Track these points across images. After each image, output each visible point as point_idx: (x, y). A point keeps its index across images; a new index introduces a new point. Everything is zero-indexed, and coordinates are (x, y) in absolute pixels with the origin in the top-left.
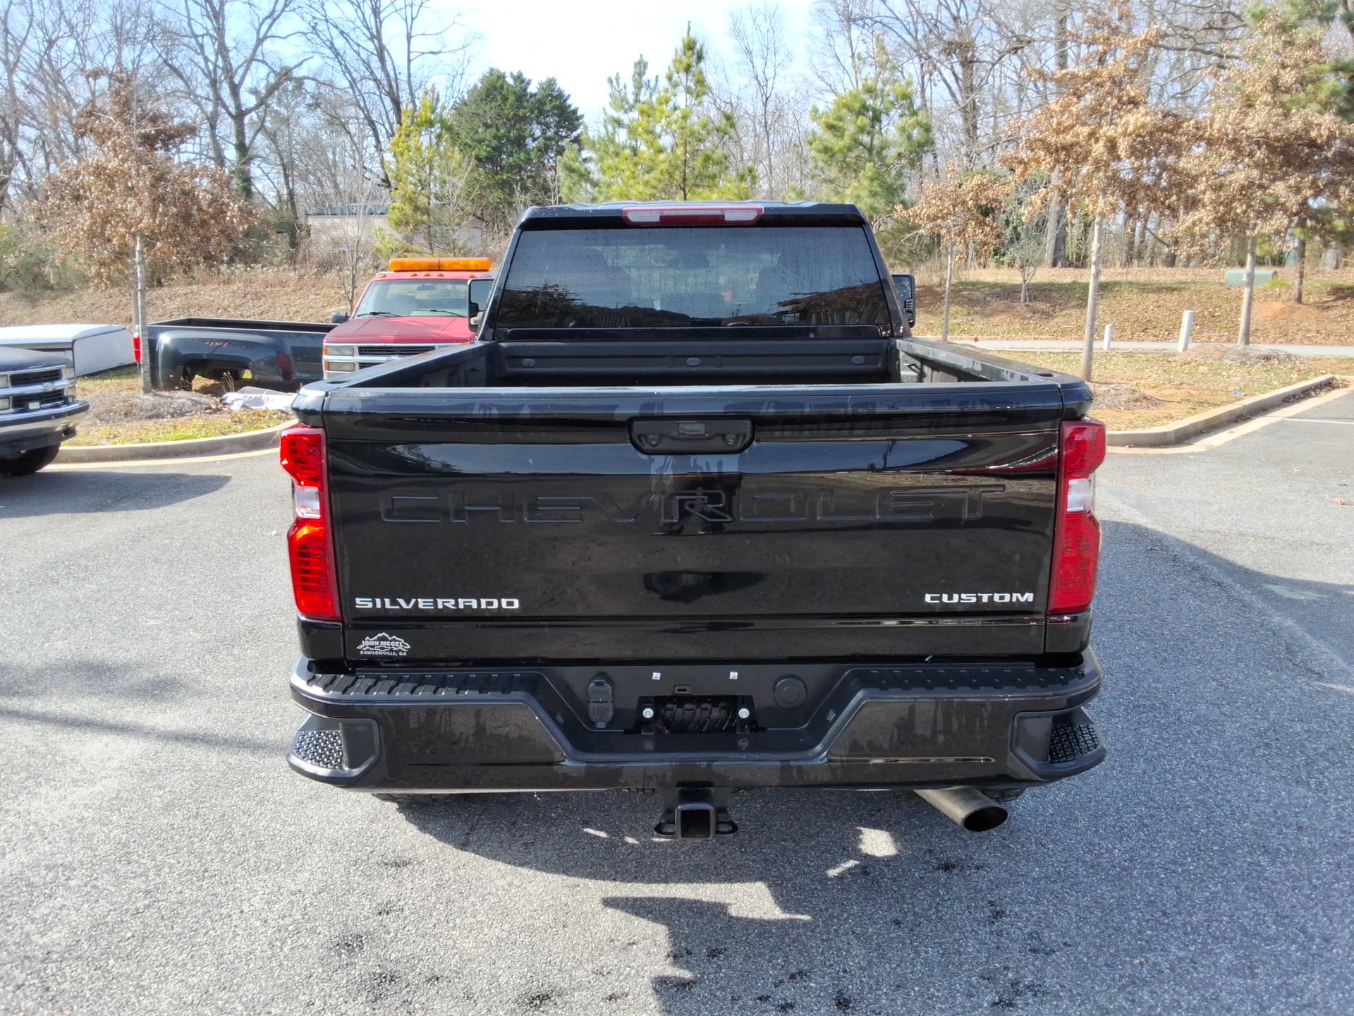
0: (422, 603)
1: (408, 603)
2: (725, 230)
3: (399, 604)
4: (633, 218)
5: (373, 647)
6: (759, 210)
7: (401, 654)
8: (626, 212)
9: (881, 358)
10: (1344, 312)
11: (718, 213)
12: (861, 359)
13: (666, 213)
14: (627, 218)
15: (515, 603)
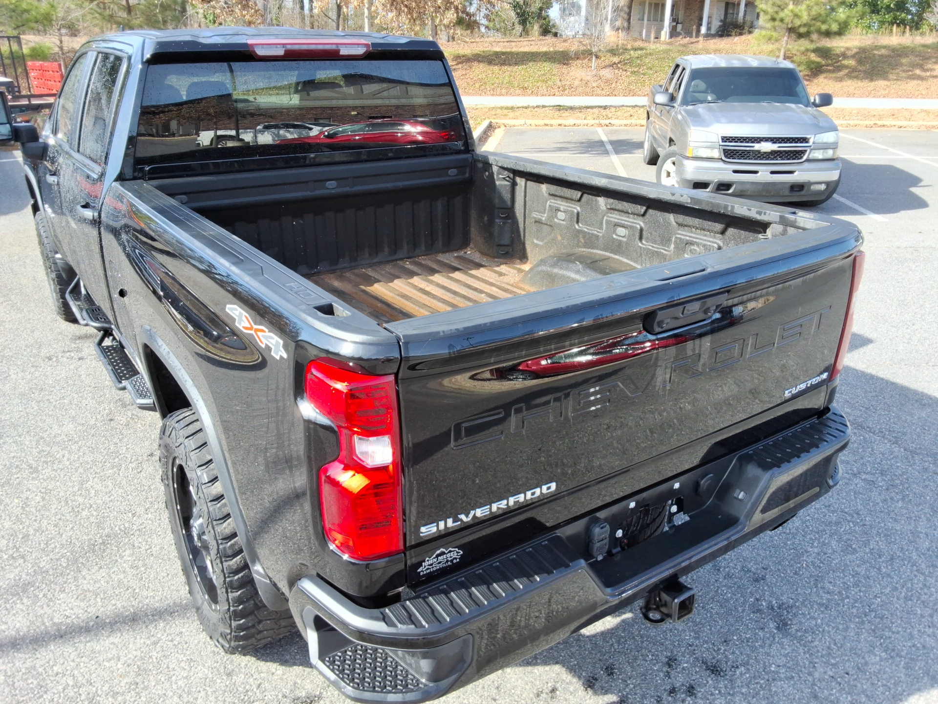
0: (479, 513)
1: (467, 516)
2: (338, 62)
3: (461, 520)
4: (260, 52)
5: (431, 565)
6: (367, 45)
7: (455, 561)
8: (252, 45)
9: (468, 170)
10: (464, 73)
11: (334, 47)
12: (455, 171)
13: (289, 47)
14: (254, 52)
15: (553, 486)
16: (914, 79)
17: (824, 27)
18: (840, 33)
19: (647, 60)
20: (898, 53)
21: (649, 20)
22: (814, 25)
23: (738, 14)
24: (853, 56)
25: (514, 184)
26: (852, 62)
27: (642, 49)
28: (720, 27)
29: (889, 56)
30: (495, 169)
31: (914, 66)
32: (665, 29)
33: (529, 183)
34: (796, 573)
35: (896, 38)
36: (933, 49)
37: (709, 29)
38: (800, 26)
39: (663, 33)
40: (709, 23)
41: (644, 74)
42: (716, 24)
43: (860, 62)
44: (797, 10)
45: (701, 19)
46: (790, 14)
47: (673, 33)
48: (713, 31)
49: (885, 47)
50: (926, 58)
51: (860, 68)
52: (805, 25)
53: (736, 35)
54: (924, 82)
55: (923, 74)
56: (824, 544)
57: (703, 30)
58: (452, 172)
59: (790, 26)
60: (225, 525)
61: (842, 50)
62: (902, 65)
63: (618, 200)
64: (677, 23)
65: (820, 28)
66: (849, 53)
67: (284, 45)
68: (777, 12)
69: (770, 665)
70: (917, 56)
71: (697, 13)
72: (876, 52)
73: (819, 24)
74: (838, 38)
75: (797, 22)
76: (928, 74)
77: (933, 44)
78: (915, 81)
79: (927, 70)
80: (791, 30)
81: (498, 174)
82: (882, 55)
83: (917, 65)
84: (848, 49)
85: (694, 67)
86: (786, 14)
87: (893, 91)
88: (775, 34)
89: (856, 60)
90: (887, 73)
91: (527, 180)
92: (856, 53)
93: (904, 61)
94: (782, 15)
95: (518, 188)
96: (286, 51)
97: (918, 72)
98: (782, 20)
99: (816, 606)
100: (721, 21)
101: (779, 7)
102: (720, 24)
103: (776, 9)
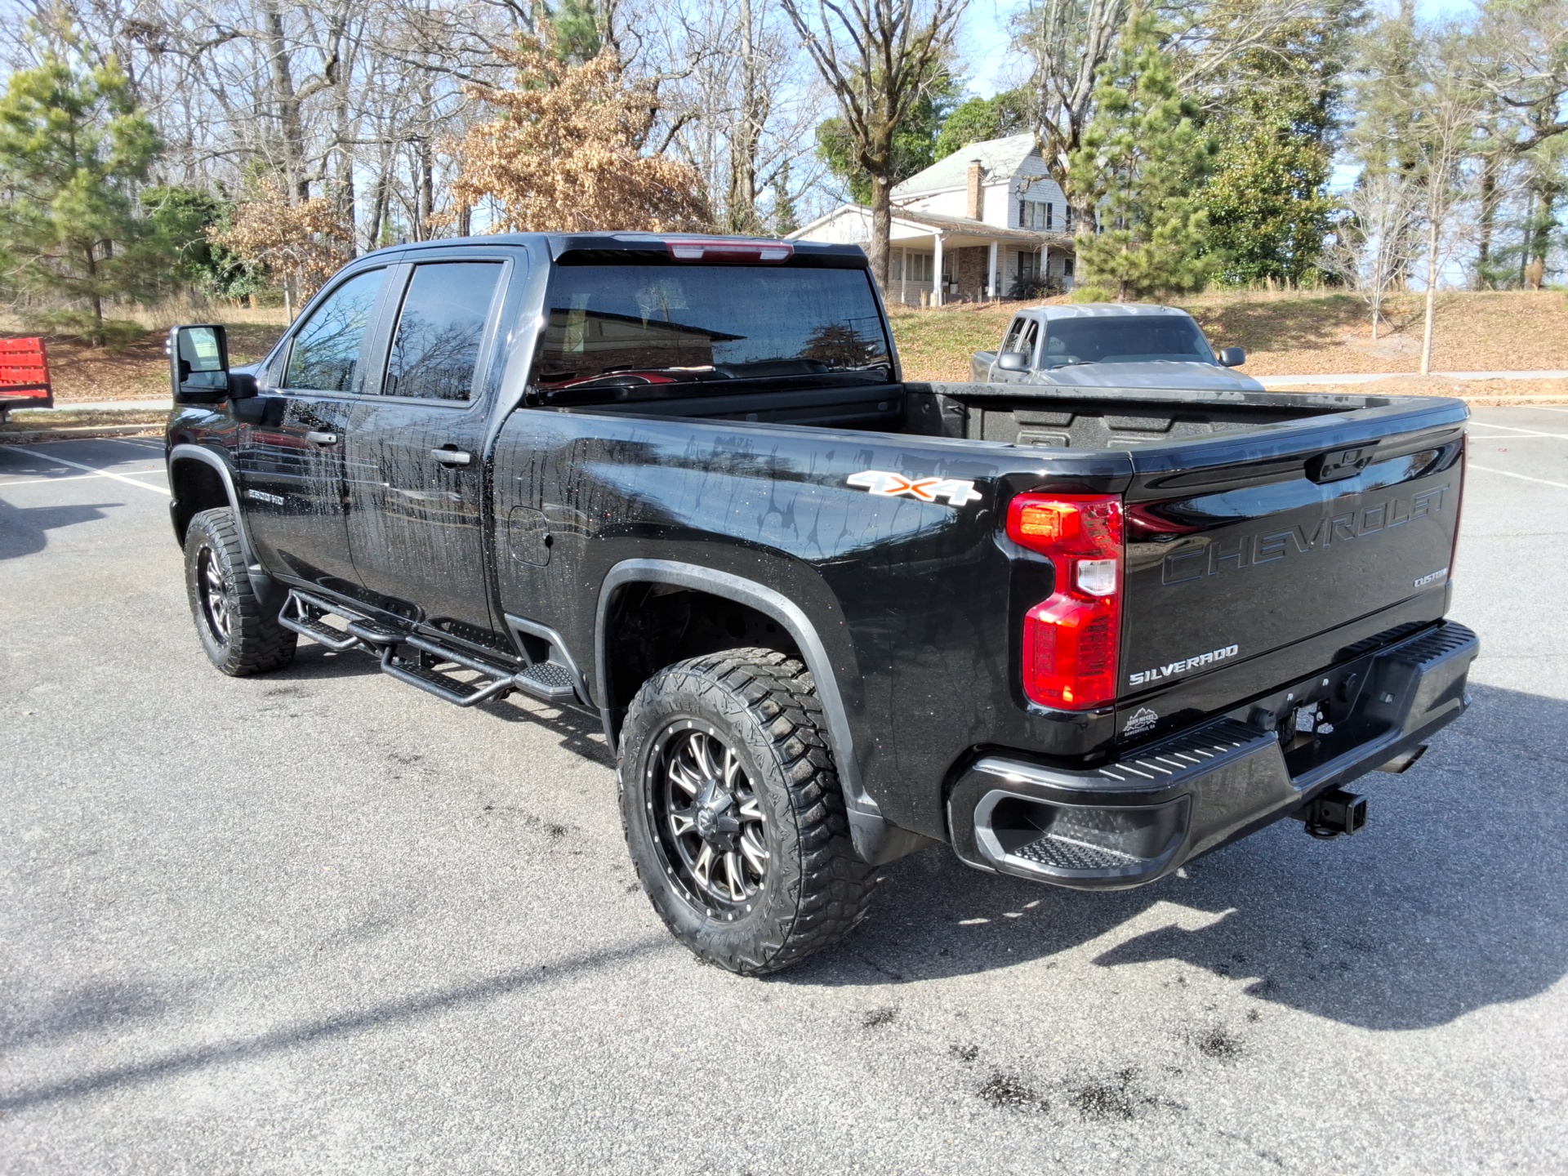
0: (1177, 668)
1: (1167, 669)
2: (760, 268)
3: (1162, 674)
4: (676, 253)
8: (670, 245)
11: (754, 250)
12: (885, 404)
13: (708, 248)
14: (672, 253)
15: (1236, 647)
16: (1309, 348)
17: (1173, 280)
18: (1197, 288)
19: (922, 333)
20: (1283, 311)
21: (908, 279)
22: (1159, 276)
23: (1038, 268)
24: (1218, 320)
25: (966, 417)
26: (1217, 328)
27: (911, 316)
28: (1015, 286)
29: (1270, 317)
30: (940, 398)
31: (1305, 329)
32: (935, 291)
33: (987, 414)
34: (1410, 859)
35: (1271, 294)
36: (1330, 305)
37: (998, 290)
38: (1139, 278)
39: (933, 297)
40: (998, 282)
41: (921, 352)
42: (1008, 283)
43: (1229, 327)
44: (1132, 257)
45: (985, 276)
46: (1125, 263)
47: (948, 297)
48: (1004, 293)
49: (1262, 305)
50: (1322, 319)
51: (1229, 336)
52: (1147, 276)
53: (1043, 297)
54: (1325, 352)
55: (1320, 340)
56: (1430, 832)
57: (991, 291)
58: (882, 406)
59: (1126, 278)
60: (796, 768)
61: (1202, 311)
62: (1288, 329)
63: (1129, 415)
64: (950, 283)
65: (1168, 281)
66: (1211, 315)
67: (702, 246)
68: (1105, 261)
69: (1424, 939)
70: (1309, 316)
71: (979, 269)
72: (1250, 313)
73: (1164, 275)
74: (1193, 295)
75: (1135, 274)
76: (1328, 340)
77: (1328, 299)
78: (1312, 351)
79: (1326, 335)
80: (1127, 284)
81: (945, 405)
82: (1259, 317)
83: (1311, 328)
84: (1209, 309)
85: (1050, 318)
86: (1119, 262)
87: (1282, 366)
88: (1104, 291)
89: (1223, 325)
90: (1269, 340)
91: (985, 409)
92: (1222, 315)
93: (1290, 323)
94: (1112, 264)
95: (971, 422)
96: (705, 253)
97: (1313, 338)
98: (1113, 271)
99: (1449, 886)
100: (1015, 278)
101: (1108, 253)
102: (1014, 282)
103: (1103, 256)
